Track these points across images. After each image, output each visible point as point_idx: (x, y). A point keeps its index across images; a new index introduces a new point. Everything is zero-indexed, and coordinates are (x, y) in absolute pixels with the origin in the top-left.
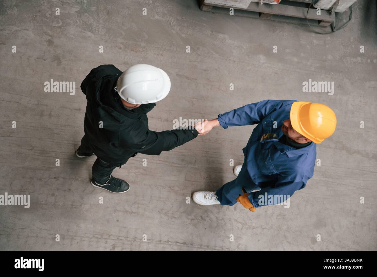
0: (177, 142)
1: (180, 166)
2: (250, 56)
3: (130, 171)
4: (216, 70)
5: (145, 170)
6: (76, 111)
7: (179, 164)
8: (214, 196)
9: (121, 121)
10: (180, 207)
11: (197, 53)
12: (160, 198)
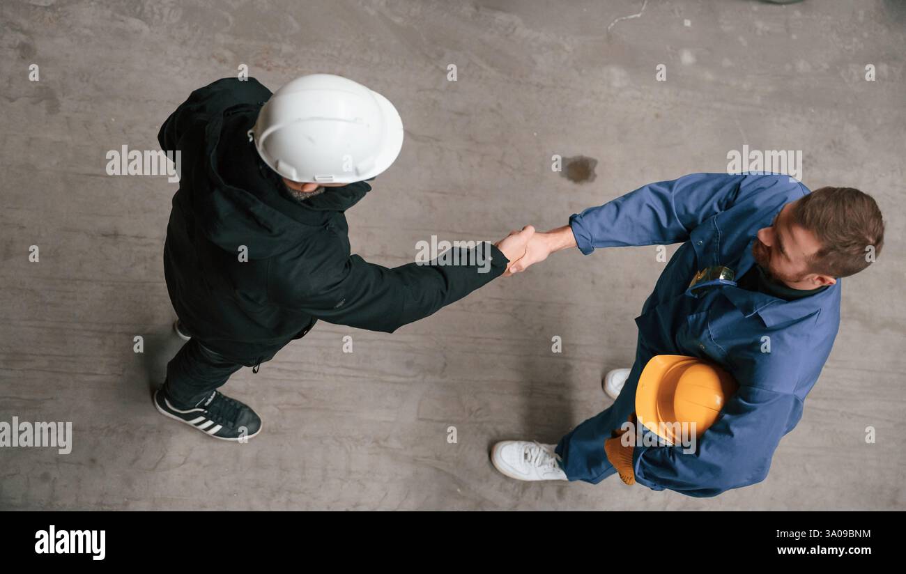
0: (444, 291)
1: (402, 379)
2: (583, 71)
3: (264, 399)
4: (492, 111)
5: (304, 396)
6: (104, 238)
7: (399, 376)
8: (552, 457)
9: (276, 231)
10: (406, 497)
11: (437, 67)
12: (350, 472)
